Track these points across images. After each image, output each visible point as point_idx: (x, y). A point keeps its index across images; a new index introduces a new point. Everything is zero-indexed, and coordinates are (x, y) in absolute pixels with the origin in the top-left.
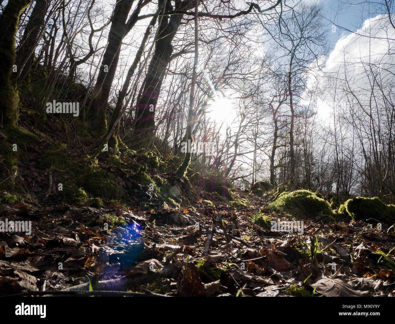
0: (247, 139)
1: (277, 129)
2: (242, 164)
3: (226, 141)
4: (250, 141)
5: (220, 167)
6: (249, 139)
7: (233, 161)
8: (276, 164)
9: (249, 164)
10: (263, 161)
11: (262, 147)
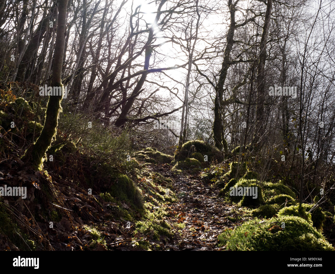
0: (172, 38)
1: (233, 26)
2: (158, 90)
3: (128, 41)
4: (177, 43)
5: (113, 93)
6: (174, 39)
7: (140, 83)
8: (226, 96)
9: (172, 90)
10: (200, 86)
11: (201, 58)
